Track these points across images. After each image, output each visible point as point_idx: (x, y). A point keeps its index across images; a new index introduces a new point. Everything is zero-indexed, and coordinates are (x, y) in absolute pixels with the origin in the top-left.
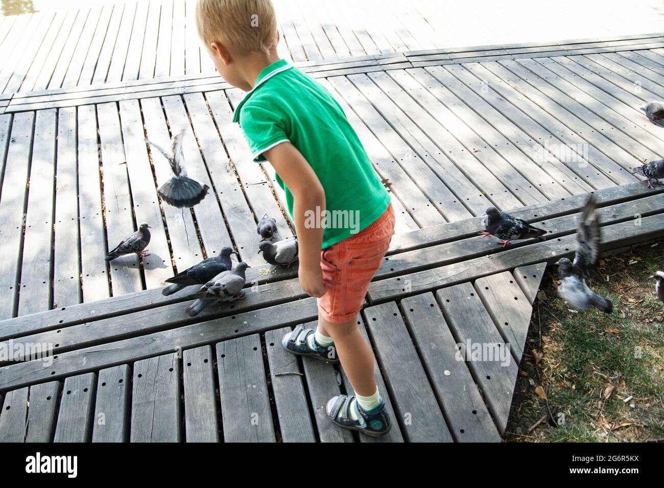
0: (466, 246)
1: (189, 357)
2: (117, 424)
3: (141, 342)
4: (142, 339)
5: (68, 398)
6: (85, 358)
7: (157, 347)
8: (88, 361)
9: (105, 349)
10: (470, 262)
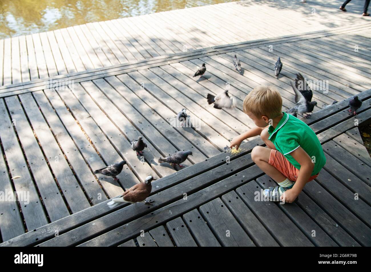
0: (319, 126)
1: (227, 198)
2: (212, 239)
3: (196, 196)
4: (195, 195)
5: (176, 232)
6: (170, 211)
7: (206, 197)
8: (173, 212)
9: (178, 204)
10: (326, 132)
